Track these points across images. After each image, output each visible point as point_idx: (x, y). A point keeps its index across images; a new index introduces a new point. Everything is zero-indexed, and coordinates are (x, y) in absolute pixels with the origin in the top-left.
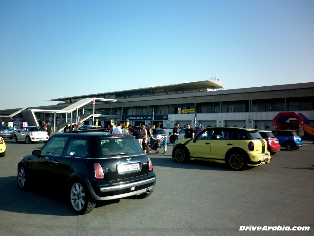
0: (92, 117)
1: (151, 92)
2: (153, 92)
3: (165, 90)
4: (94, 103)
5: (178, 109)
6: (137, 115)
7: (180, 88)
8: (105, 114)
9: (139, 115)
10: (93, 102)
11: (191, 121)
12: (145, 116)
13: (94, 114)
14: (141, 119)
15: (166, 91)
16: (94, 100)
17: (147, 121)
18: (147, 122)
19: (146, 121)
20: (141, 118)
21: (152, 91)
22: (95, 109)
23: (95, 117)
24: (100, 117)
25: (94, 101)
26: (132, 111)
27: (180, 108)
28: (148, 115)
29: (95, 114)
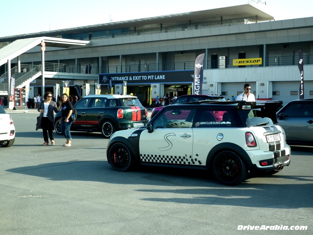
0: (40, 78)
1: (133, 29)
2: (137, 29)
3: (161, 25)
4: (44, 49)
5: (220, 58)
6: (131, 72)
7: (190, 21)
8: (65, 72)
9: (138, 72)
10: (40, 45)
11: (255, 82)
12: (150, 74)
13: (44, 72)
14: (142, 81)
15: (161, 27)
16: (44, 41)
17: (154, 84)
18: (155, 86)
19: (152, 85)
20: (141, 78)
21: (135, 28)
22: (45, 61)
23: (46, 79)
24: (57, 77)
25: (44, 44)
26: (120, 65)
27: (224, 57)
28: (157, 71)
29: (46, 70)
